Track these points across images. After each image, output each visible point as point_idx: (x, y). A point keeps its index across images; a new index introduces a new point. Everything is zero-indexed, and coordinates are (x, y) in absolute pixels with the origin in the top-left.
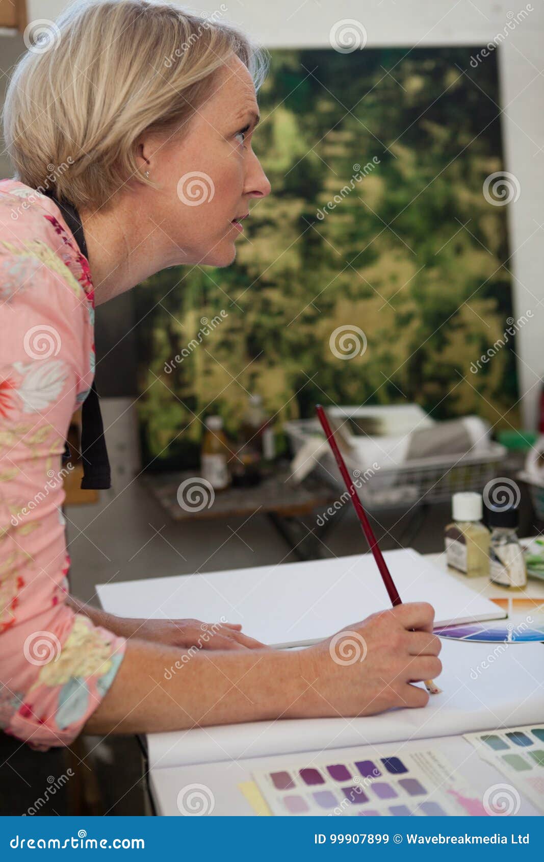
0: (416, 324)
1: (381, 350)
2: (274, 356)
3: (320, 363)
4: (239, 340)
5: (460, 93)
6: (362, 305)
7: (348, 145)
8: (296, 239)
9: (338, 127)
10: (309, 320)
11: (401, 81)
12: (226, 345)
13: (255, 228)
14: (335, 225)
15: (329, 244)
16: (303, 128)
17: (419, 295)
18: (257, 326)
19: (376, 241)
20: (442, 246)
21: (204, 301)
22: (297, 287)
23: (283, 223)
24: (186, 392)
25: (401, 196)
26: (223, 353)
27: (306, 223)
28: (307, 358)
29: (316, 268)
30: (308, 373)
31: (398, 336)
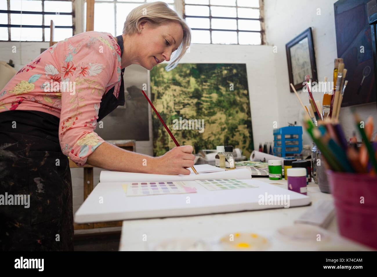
0: (226, 130)
1: (217, 137)
2: (190, 138)
3: (201, 139)
5: (236, 75)
6: (212, 125)
7: (209, 86)
8: (195, 108)
9: (206, 82)
11: (221, 72)
13: (185, 105)
14: (205, 105)
15: (203, 110)
16: (197, 82)
17: (227, 123)
19: (216, 109)
20: (233, 111)
23: (192, 104)
24: (166, 146)
25: (222, 98)
27: (198, 104)
28: (198, 138)
29: (200, 115)
30: (198, 142)
31: (221, 133)
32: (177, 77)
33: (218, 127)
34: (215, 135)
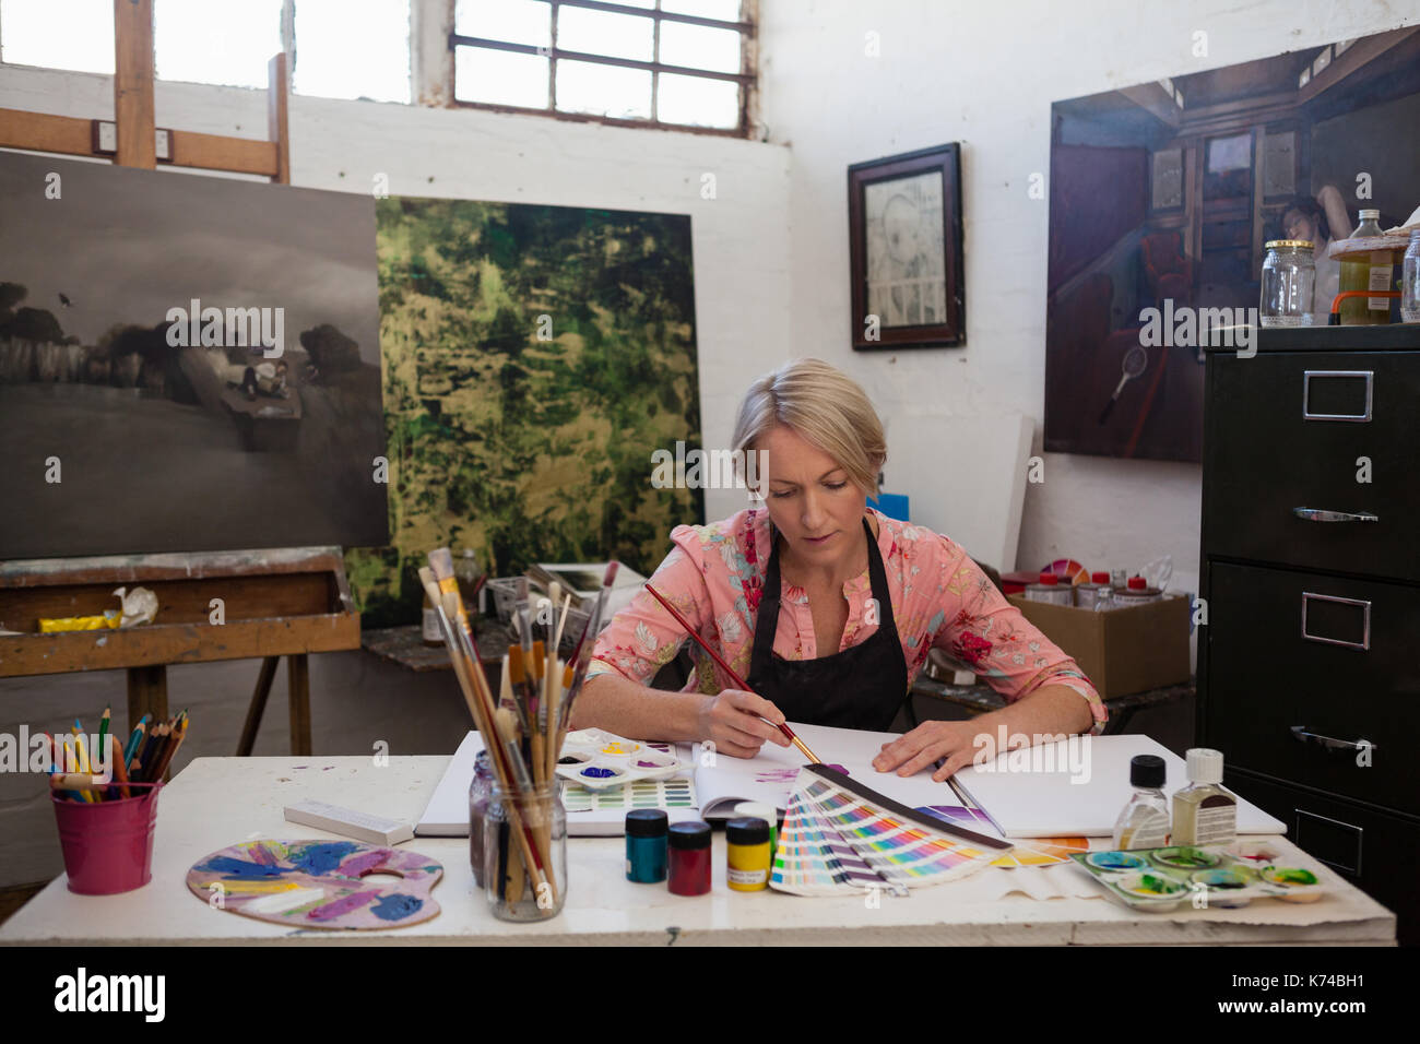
0: (611, 481)
1: (577, 508)
2: (477, 512)
3: (519, 518)
4: (441, 491)
5: (655, 258)
6: (560, 460)
7: (552, 300)
8: (500, 392)
9: (541, 283)
10: (510, 474)
11: (600, 243)
12: (427, 496)
13: (460, 379)
14: (537, 380)
15: (530, 398)
16: (509, 282)
17: (615, 456)
18: (460, 478)
19: (575, 398)
20: (637, 406)
21: (407, 451)
22: (498, 440)
23: (487, 374)
25: (599, 354)
26: (425, 505)
27: (509, 376)
28: (507, 514)
29: (517, 422)
30: (507, 529)
31: (594, 494)
32: (431, 257)
33: (581, 466)
34: (571, 501)
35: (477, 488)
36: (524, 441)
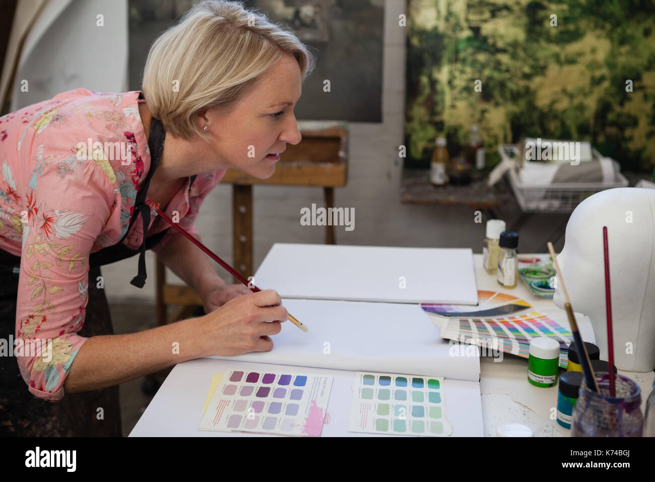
0: (606, 84)
1: (576, 101)
2: (500, 100)
3: (531, 106)
6: (567, 68)
10: (527, 77)
12: (468, 89)
13: (496, 11)
14: (554, 11)
15: (548, 25)
17: (611, 65)
18: (490, 78)
19: (583, 24)
20: (634, 29)
21: (455, 59)
22: (521, 53)
23: (516, 8)
24: (437, 118)
26: (465, 94)
27: (533, 9)
28: (522, 103)
29: (537, 41)
30: (522, 113)
31: (591, 92)
33: (582, 73)
34: (571, 96)
35: (502, 85)
36: (541, 54)
